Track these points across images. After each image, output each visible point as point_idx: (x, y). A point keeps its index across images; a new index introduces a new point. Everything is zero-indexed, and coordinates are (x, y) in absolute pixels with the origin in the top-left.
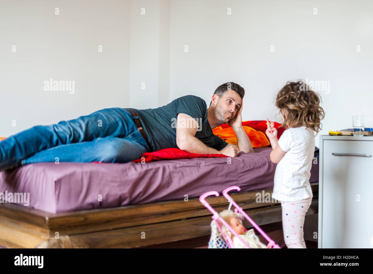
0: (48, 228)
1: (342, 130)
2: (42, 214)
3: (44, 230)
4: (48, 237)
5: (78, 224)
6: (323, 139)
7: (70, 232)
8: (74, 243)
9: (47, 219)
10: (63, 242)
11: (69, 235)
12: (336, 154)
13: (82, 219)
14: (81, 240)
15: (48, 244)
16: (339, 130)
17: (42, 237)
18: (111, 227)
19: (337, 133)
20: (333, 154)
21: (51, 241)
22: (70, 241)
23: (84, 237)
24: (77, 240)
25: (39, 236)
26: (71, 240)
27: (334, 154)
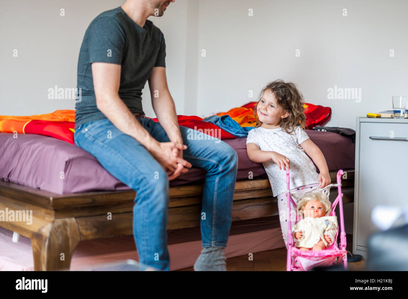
0: (52, 208)
1: (382, 112)
2: (47, 195)
3: (49, 211)
4: (52, 219)
5: (85, 206)
6: (361, 121)
7: (78, 215)
8: (81, 226)
9: (51, 199)
10: (69, 225)
11: (76, 218)
12: (373, 138)
13: (89, 200)
14: (88, 223)
15: (53, 226)
16: (378, 112)
17: (47, 219)
18: (121, 211)
19: (376, 115)
20: (370, 138)
21: (56, 223)
22: (76, 224)
23: (92, 219)
24: (84, 223)
25: (43, 218)
26: (77, 222)
27: (372, 138)
